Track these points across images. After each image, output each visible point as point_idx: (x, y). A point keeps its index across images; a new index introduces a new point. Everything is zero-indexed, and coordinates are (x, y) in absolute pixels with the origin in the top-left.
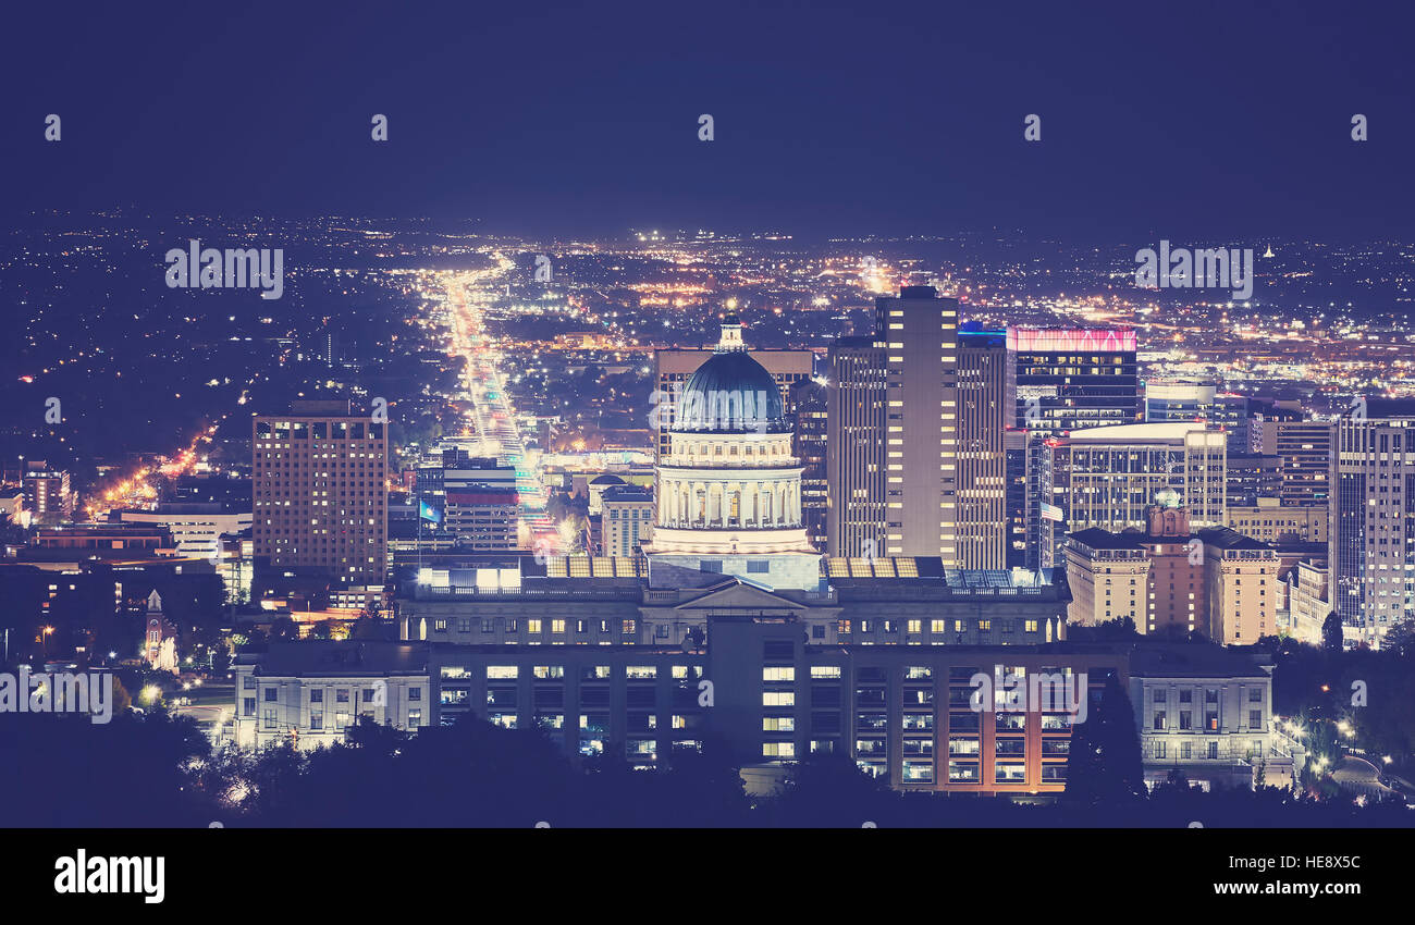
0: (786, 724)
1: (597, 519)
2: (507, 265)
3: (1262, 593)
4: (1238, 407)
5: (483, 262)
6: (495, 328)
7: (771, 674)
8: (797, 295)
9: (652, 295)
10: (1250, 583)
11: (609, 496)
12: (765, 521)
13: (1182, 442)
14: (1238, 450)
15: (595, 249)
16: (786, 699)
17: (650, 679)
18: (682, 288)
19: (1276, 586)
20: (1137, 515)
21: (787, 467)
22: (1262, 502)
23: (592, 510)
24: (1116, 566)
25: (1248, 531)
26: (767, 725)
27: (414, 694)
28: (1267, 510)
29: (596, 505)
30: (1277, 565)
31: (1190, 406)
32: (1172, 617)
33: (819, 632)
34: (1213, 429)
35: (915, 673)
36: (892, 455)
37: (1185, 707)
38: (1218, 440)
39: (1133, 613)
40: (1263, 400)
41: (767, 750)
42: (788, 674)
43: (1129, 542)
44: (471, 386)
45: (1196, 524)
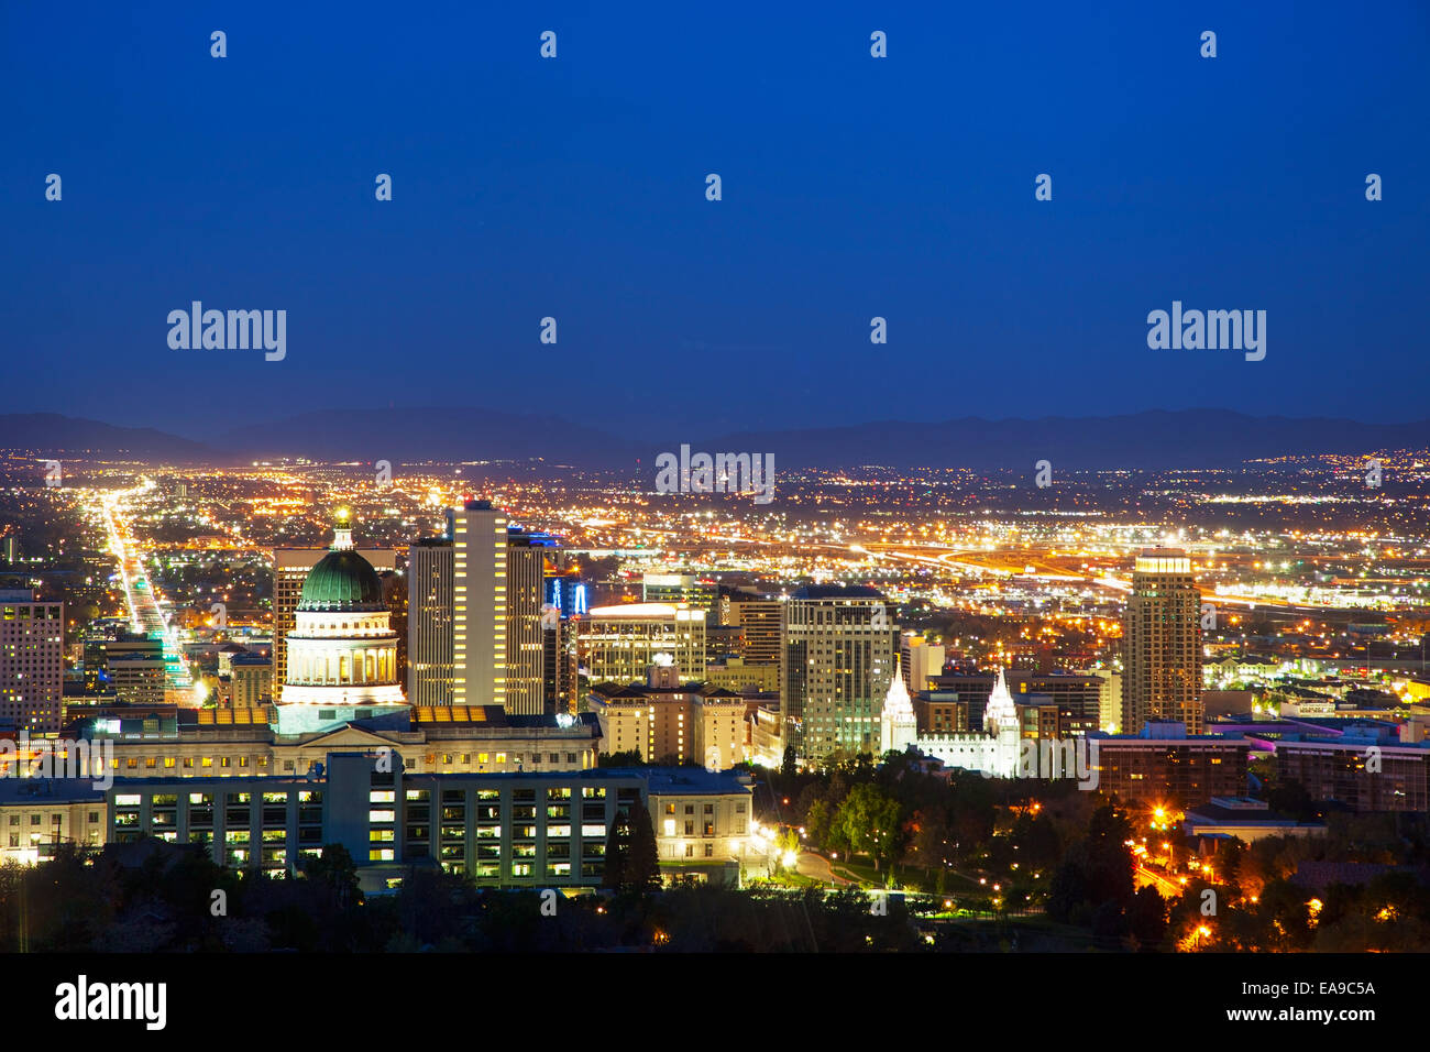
0: (387, 836)
1: (226, 679)
2: (150, 485)
3: (733, 730)
4: (712, 591)
5: (131, 483)
6: (141, 533)
7: (376, 797)
8: (374, 507)
9: (265, 508)
10: (725, 724)
11: (235, 661)
12: (368, 678)
13: (673, 618)
14: (713, 623)
15: (219, 474)
16: (388, 816)
17: (281, 802)
18: (287, 502)
19: (741, 723)
20: (640, 671)
21: (387, 637)
22: (730, 662)
23: (221, 672)
24: (624, 711)
25: (721, 683)
26: (373, 836)
27: (94, 818)
28: (733, 667)
29: (225, 668)
30: (744, 708)
31: (676, 590)
32: (666, 749)
33: (411, 763)
34: (693, 607)
35: (485, 794)
36: (457, 628)
37: (689, 817)
38: (699, 616)
39: (638, 746)
40: (729, 587)
41: (373, 856)
42: (389, 797)
43: (634, 694)
44: (123, 580)
45: (683, 679)
